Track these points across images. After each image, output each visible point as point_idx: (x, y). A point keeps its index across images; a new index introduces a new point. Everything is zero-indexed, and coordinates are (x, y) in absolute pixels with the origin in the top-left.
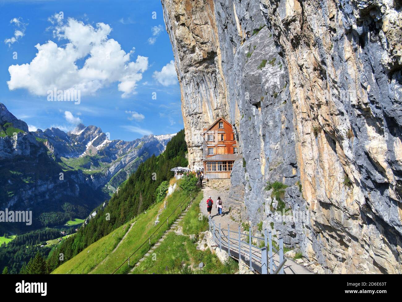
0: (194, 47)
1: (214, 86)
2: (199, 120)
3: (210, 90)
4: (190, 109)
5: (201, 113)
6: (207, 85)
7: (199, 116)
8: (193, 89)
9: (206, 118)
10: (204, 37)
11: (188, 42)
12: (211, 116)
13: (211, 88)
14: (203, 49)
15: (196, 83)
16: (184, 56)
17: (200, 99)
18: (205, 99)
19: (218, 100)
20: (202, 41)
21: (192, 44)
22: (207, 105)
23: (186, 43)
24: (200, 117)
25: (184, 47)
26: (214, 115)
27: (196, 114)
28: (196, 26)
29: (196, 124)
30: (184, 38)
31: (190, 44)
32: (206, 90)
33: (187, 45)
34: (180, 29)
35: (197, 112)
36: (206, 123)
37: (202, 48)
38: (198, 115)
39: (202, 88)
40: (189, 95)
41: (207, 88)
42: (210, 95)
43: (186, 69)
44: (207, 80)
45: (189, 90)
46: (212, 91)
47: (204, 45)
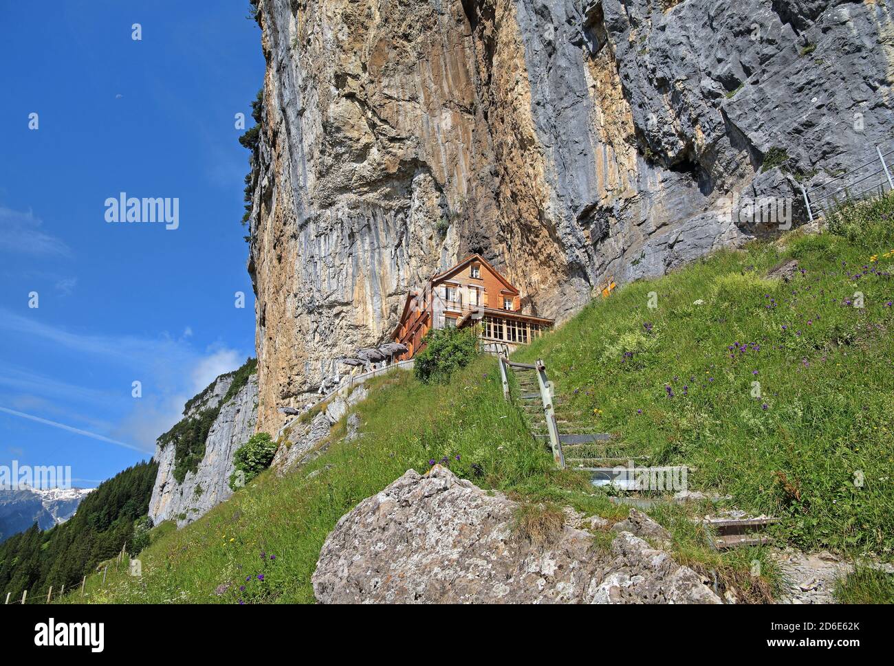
0: (367, 147)
1: (396, 243)
2: (337, 321)
3: (383, 250)
4: (317, 295)
5: (347, 304)
6: (378, 239)
7: (342, 311)
8: (336, 246)
9: (360, 316)
10: (401, 126)
11: (355, 135)
12: (375, 311)
13: (385, 247)
14: (391, 152)
15: (349, 232)
16: (331, 166)
17: (350, 271)
18: (364, 270)
19: (401, 273)
20: (393, 133)
21: (364, 141)
22: (367, 284)
23: (348, 134)
24: (343, 314)
25: (341, 143)
26: (384, 307)
27: (331, 306)
28: (387, 101)
29: (327, 332)
30: (345, 124)
31: (359, 140)
32: (373, 250)
33: (350, 139)
34: (339, 104)
35: (335, 301)
36: (357, 327)
37: (390, 149)
38: (335, 310)
39: (363, 246)
40: (320, 259)
41: (376, 246)
42: (381, 263)
43: (328, 197)
44: (381, 226)
45: (323, 248)
46: (387, 254)
47: (397, 145)
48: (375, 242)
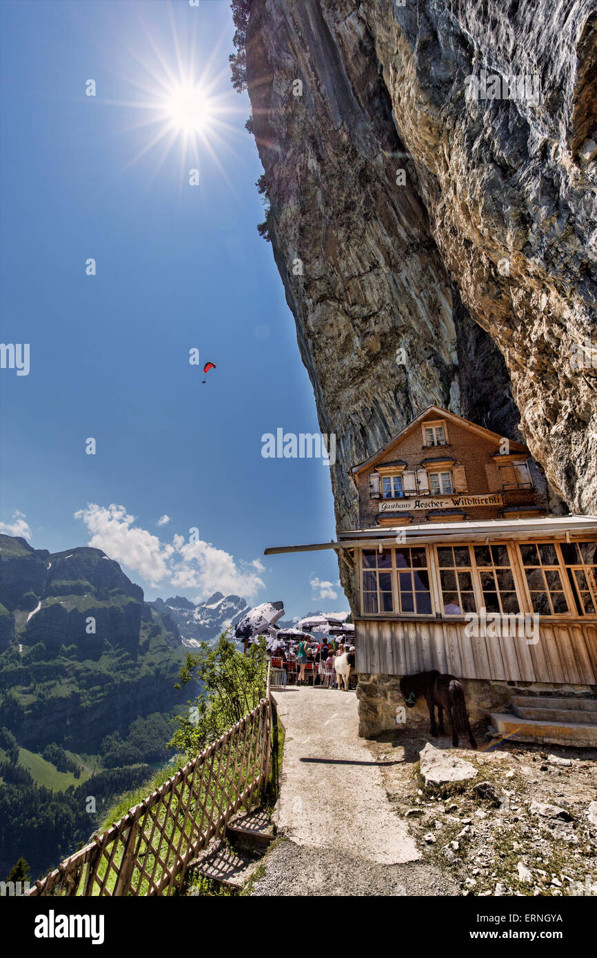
0: (349, 338)
6: (386, 426)
8: (352, 443)
10: (371, 301)
11: (336, 332)
13: (395, 432)
14: (369, 332)
15: (360, 427)
16: (328, 369)
20: (365, 311)
21: (344, 333)
23: (330, 335)
25: (327, 345)
28: (350, 282)
30: (325, 324)
31: (340, 335)
32: (384, 439)
33: (332, 338)
34: (316, 311)
37: (367, 330)
39: (374, 437)
41: (386, 433)
44: (385, 411)
45: (343, 450)
47: (372, 320)
48: (385, 431)
